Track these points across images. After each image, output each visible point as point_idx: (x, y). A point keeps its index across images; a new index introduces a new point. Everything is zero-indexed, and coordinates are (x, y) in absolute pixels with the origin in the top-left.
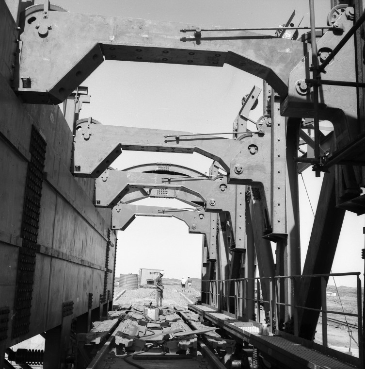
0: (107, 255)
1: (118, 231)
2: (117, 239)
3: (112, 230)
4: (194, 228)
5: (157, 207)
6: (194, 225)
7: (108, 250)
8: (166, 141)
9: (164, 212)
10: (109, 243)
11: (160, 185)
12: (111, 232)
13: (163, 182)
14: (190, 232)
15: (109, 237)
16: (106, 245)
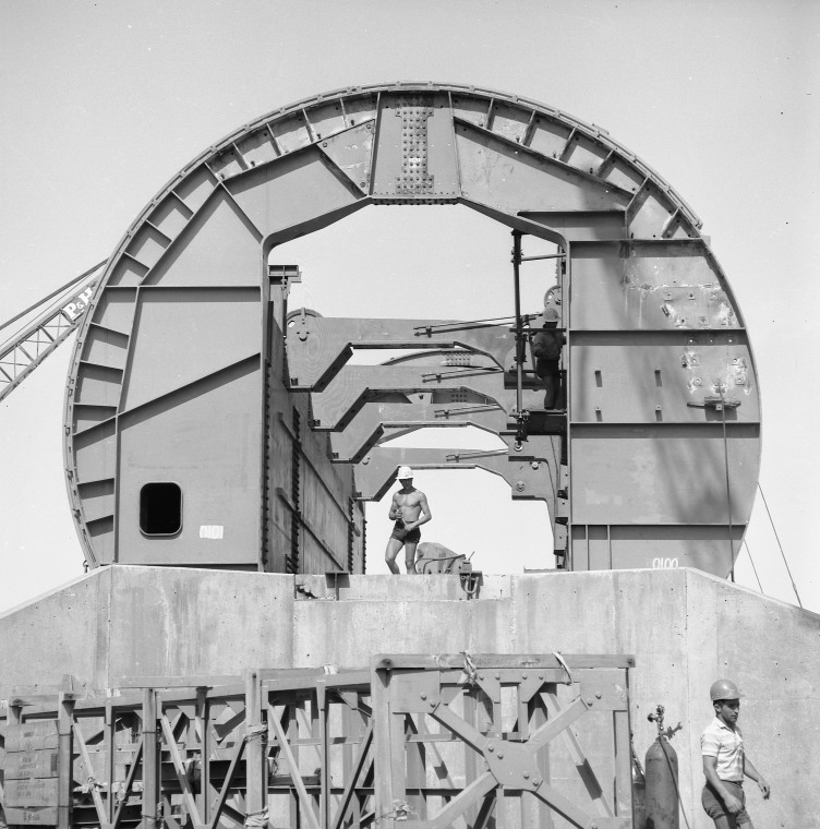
0: (350, 549)
1: (367, 503)
2: (365, 522)
3: (356, 501)
4: (520, 489)
5: (443, 450)
6: (521, 483)
7: (351, 540)
8: (424, 381)
9: (457, 459)
10: (351, 526)
11: (431, 422)
12: (354, 505)
13: (436, 416)
14: (514, 498)
15: (351, 514)
16: (347, 529)
